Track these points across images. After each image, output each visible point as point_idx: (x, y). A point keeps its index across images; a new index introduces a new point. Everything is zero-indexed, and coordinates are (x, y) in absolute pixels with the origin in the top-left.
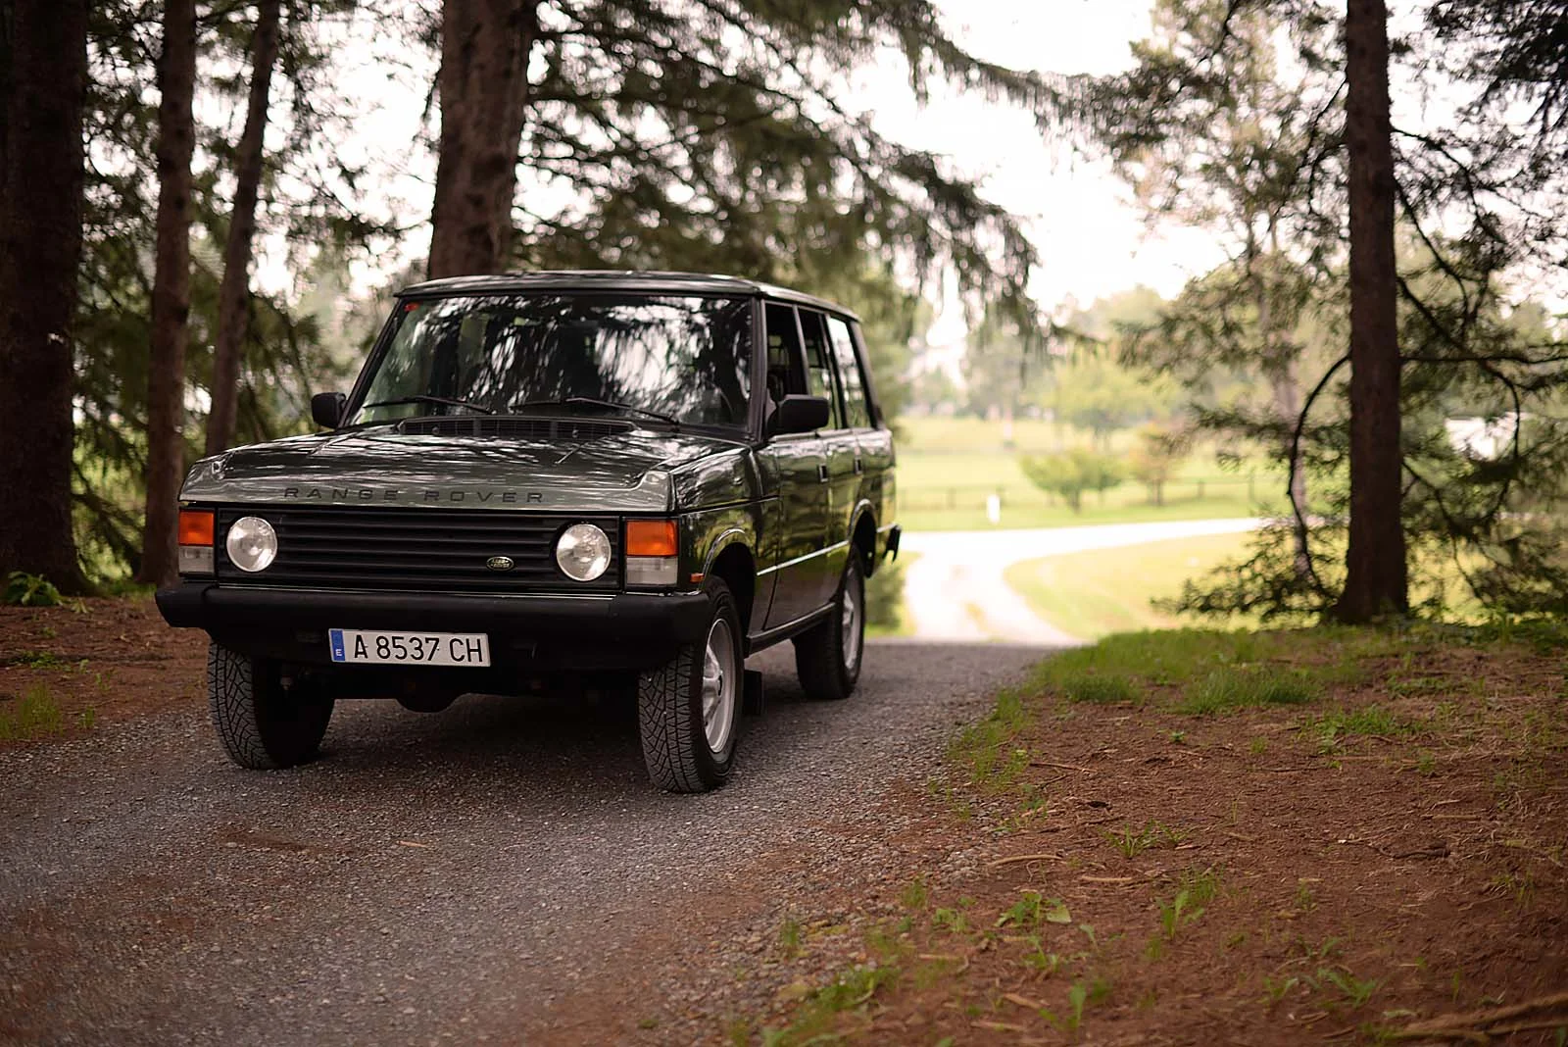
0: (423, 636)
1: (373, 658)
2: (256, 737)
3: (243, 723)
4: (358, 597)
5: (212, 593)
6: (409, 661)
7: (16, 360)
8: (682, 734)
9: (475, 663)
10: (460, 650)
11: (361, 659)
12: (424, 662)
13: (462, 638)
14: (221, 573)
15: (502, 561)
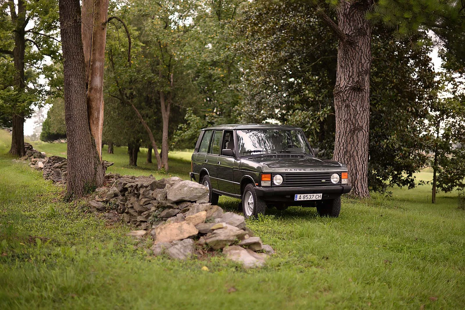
0: (311, 195)
1: (302, 199)
6: (308, 199)
9: (319, 199)
10: (317, 197)
12: (311, 199)
13: (318, 194)
14: (273, 186)
15: (324, 181)
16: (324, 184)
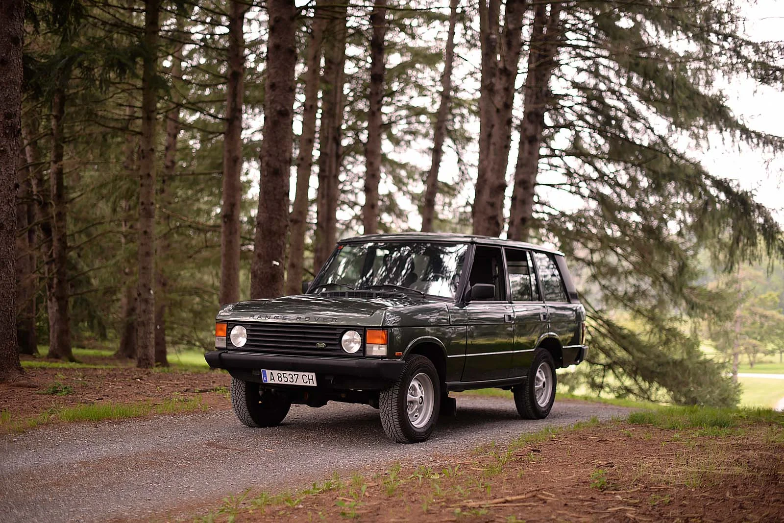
0: (293, 373)
1: (277, 382)
2: (247, 413)
3: (242, 407)
4: (271, 357)
5: (223, 355)
6: (289, 383)
7: (259, 272)
8: (394, 417)
9: (311, 384)
10: (306, 379)
11: (272, 382)
12: (294, 383)
13: (306, 374)
14: (228, 347)
15: (321, 345)
16: (322, 352)
